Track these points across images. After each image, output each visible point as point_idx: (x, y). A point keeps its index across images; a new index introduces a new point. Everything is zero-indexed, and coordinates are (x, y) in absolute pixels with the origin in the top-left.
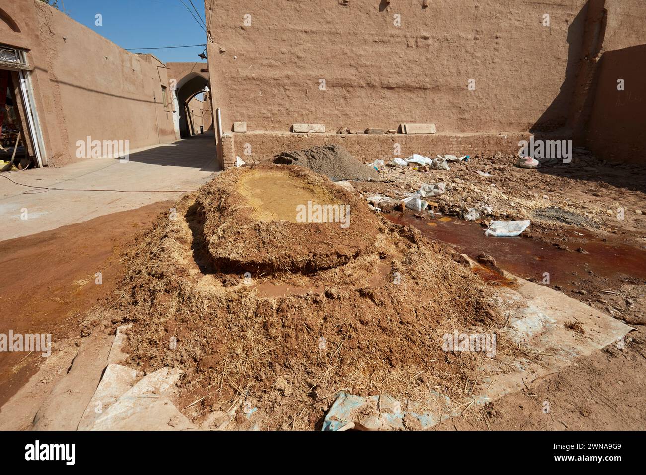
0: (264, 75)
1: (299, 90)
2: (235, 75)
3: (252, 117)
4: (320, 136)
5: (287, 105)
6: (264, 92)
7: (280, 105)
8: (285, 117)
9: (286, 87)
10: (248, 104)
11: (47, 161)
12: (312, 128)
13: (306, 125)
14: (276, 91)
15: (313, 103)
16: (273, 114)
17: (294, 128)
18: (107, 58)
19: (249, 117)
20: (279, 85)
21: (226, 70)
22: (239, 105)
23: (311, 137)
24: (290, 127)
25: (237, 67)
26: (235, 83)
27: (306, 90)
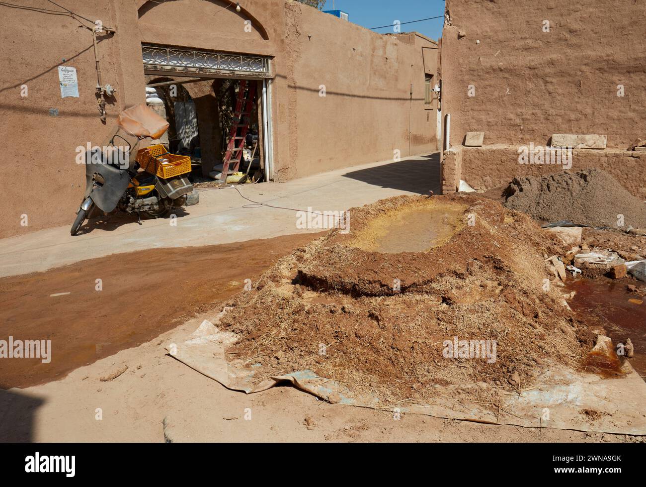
0: (516, 63)
1: (569, 82)
2: (475, 67)
3: (493, 125)
4: (594, 155)
5: (547, 106)
6: (514, 88)
7: (535, 105)
8: (542, 123)
9: (548, 79)
10: (489, 106)
11: (273, 175)
12: (583, 141)
13: (574, 137)
14: (531, 86)
15: (590, 100)
16: (523, 119)
17: (553, 140)
18: (354, 49)
19: (489, 124)
20: (536, 76)
21: (464, 61)
22: (476, 107)
23: (578, 155)
24: (547, 139)
25: (478, 55)
26: (474, 78)
27: (580, 81)
